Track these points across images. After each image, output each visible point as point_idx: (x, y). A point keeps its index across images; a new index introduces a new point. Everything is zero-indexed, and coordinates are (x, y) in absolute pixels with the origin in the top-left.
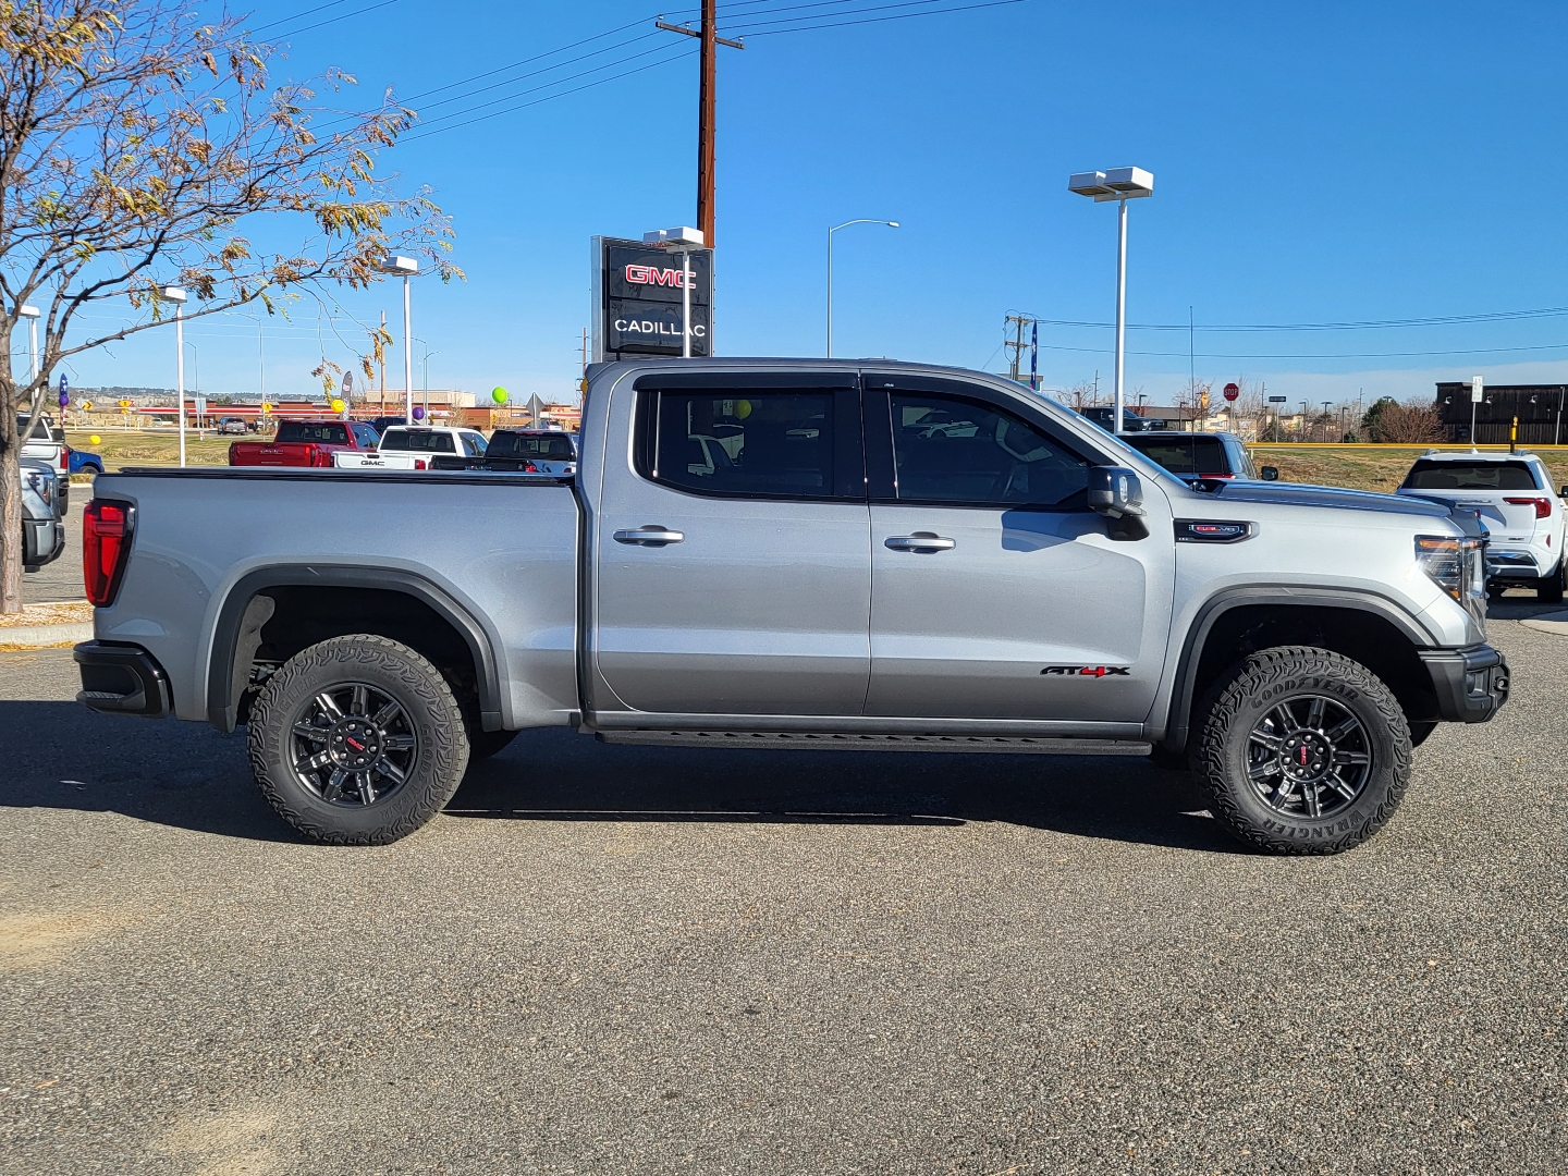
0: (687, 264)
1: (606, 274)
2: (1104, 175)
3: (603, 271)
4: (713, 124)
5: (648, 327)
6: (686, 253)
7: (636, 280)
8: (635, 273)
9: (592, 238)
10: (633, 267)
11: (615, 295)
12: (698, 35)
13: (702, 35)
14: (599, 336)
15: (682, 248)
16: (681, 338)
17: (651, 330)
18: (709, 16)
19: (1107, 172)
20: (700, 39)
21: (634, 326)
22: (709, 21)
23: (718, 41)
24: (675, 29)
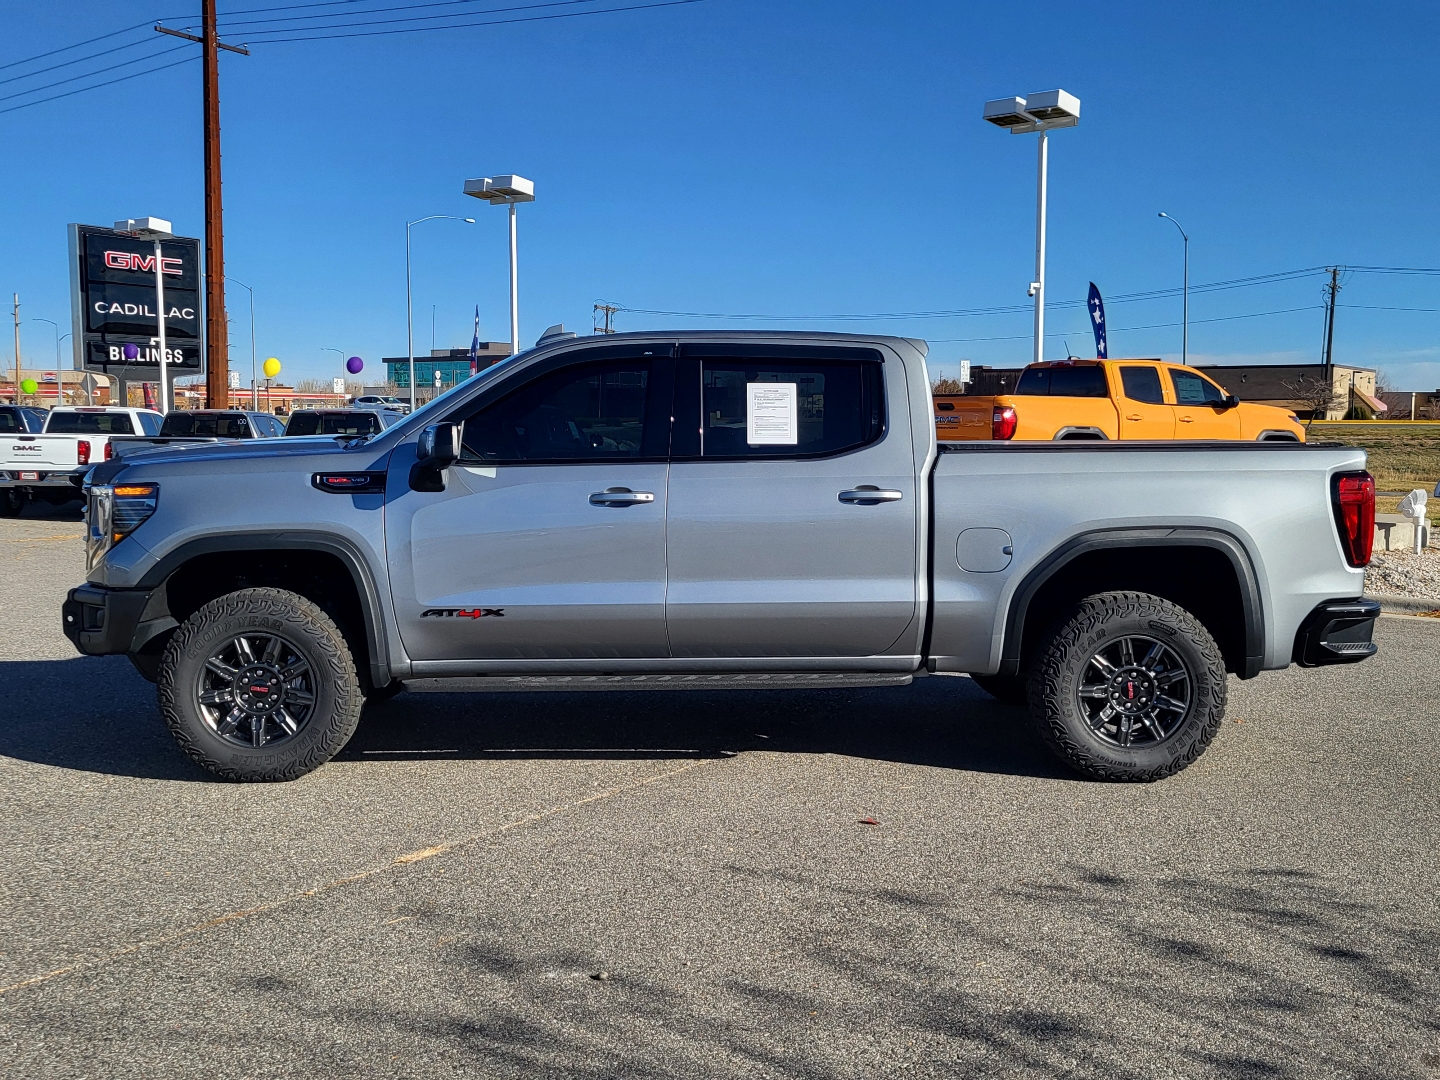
0: (158, 252)
1: (83, 259)
2: (490, 181)
3: (80, 256)
4: (217, 123)
5: (131, 309)
6: (157, 242)
7: (115, 265)
8: (115, 259)
9: (68, 225)
10: (113, 254)
11: (94, 279)
12: (200, 40)
13: (204, 40)
14: (78, 317)
15: (153, 237)
16: (156, 319)
17: (135, 312)
18: (210, 22)
19: (493, 179)
20: (202, 44)
21: (115, 308)
22: (210, 28)
23: (219, 46)
24: (176, 34)
